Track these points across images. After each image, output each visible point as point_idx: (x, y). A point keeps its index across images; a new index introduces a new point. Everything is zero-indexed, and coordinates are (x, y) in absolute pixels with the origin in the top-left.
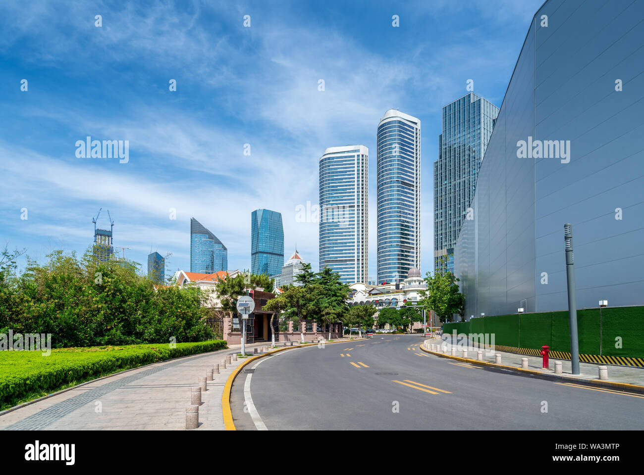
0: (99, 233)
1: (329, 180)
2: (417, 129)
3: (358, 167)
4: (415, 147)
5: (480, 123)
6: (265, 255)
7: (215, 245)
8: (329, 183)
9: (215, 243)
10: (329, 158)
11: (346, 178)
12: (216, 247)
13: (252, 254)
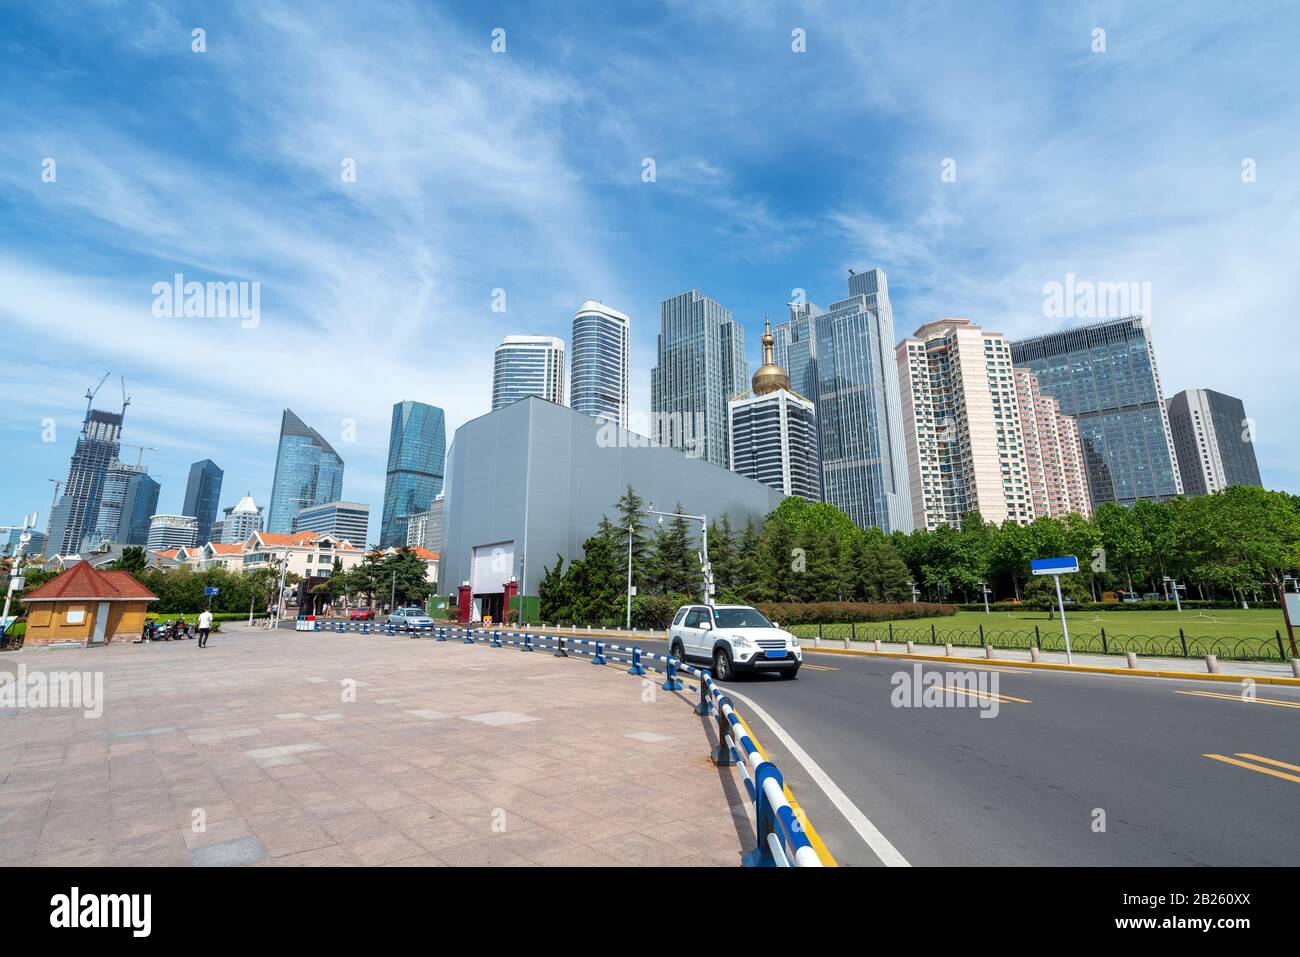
0: (97, 416)
1: (507, 380)
2: (624, 328)
3: (549, 365)
4: (621, 351)
5: (703, 328)
6: (410, 476)
7: (322, 455)
8: (507, 385)
9: (323, 451)
10: (509, 350)
11: (531, 380)
12: (325, 459)
13: (388, 473)
